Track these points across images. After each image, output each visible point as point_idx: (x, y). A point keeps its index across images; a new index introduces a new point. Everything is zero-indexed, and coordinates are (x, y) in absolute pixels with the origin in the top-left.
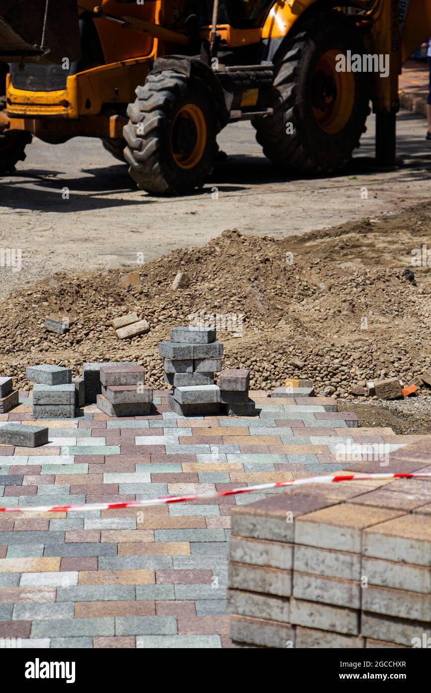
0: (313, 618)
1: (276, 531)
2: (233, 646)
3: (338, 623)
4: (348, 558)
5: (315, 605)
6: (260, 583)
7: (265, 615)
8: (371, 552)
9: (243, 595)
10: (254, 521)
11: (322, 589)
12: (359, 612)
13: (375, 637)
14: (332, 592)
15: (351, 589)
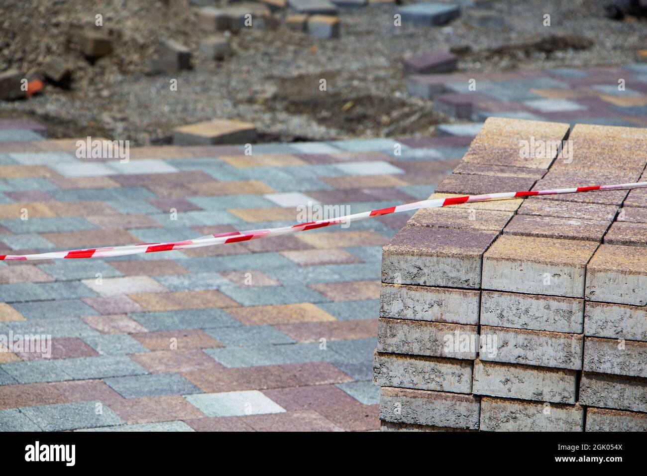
0: (508, 385)
1: (454, 274)
2: (384, 429)
3: (546, 391)
4: (564, 305)
5: (512, 369)
6: (429, 345)
7: (432, 386)
8: (599, 295)
9: (401, 361)
10: (419, 263)
11: (524, 347)
12: (578, 375)
13: (602, 405)
14: (539, 351)
15: (570, 345)
